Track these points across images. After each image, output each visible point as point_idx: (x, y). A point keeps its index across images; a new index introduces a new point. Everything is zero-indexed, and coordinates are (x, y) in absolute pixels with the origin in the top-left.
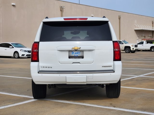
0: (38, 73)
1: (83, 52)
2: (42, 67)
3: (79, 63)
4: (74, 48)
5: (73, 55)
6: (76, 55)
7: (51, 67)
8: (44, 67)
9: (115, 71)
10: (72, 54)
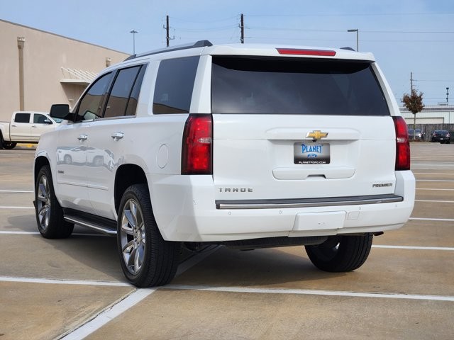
0: (218, 207)
1: (329, 145)
2: (223, 191)
3: (324, 176)
4: (313, 135)
5: (306, 154)
6: (312, 154)
7: (249, 190)
8: (229, 190)
9: (405, 199)
10: (303, 150)
